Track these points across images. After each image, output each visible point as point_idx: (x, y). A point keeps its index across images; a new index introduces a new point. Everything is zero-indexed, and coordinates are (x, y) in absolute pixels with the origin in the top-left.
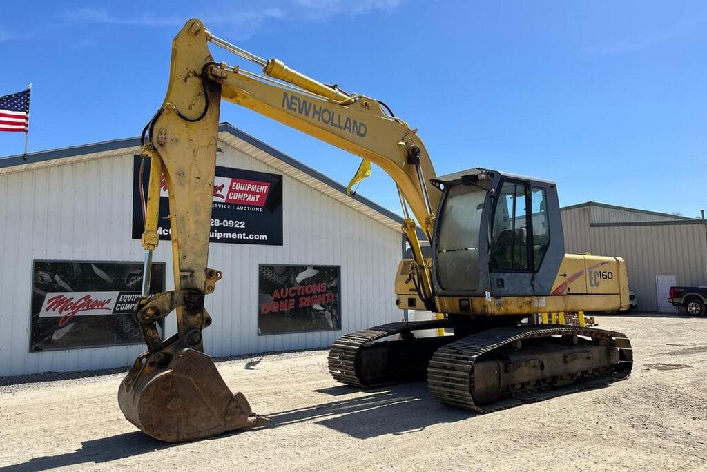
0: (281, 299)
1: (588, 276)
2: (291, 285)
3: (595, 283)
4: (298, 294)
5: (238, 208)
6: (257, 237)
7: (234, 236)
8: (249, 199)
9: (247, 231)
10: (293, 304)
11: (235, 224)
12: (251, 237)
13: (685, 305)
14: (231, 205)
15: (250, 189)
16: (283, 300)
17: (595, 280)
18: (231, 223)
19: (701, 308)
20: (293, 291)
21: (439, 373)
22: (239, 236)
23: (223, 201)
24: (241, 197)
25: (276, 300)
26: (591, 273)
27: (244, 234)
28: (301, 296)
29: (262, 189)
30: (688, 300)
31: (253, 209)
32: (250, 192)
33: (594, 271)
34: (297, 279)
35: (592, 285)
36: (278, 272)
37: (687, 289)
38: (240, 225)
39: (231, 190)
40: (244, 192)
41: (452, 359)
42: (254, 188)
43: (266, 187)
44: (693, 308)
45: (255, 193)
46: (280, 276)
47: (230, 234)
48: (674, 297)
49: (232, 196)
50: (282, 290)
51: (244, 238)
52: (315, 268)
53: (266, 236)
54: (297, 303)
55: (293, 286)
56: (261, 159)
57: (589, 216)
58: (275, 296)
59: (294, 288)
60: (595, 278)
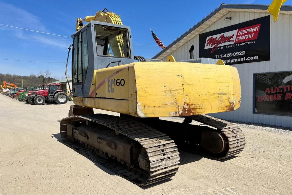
0: (271, 94)
1: (107, 84)
2: (278, 85)
3: (111, 89)
4: (285, 91)
5: (241, 44)
6: (252, 58)
7: (239, 60)
8: (247, 37)
9: (246, 56)
10: (281, 97)
11: (239, 54)
12: (248, 59)
14: (237, 44)
15: (248, 32)
16: (273, 94)
17: (111, 87)
18: (237, 54)
20: (280, 89)
22: (242, 59)
23: (233, 43)
24: (243, 38)
25: (267, 94)
26: (109, 81)
27: (244, 58)
28: (288, 92)
29: (255, 29)
31: (250, 43)
32: (248, 33)
33: (110, 79)
34: (283, 81)
35: (109, 91)
36: (268, 77)
38: (242, 53)
39: (237, 36)
40: (245, 34)
42: (250, 30)
43: (258, 27)
45: (252, 33)
46: (270, 79)
47: (237, 59)
49: (238, 39)
50: (272, 88)
51: (245, 60)
53: (258, 57)
54: (284, 96)
55: (281, 85)
58: (266, 91)
59: (282, 87)
60: (111, 86)
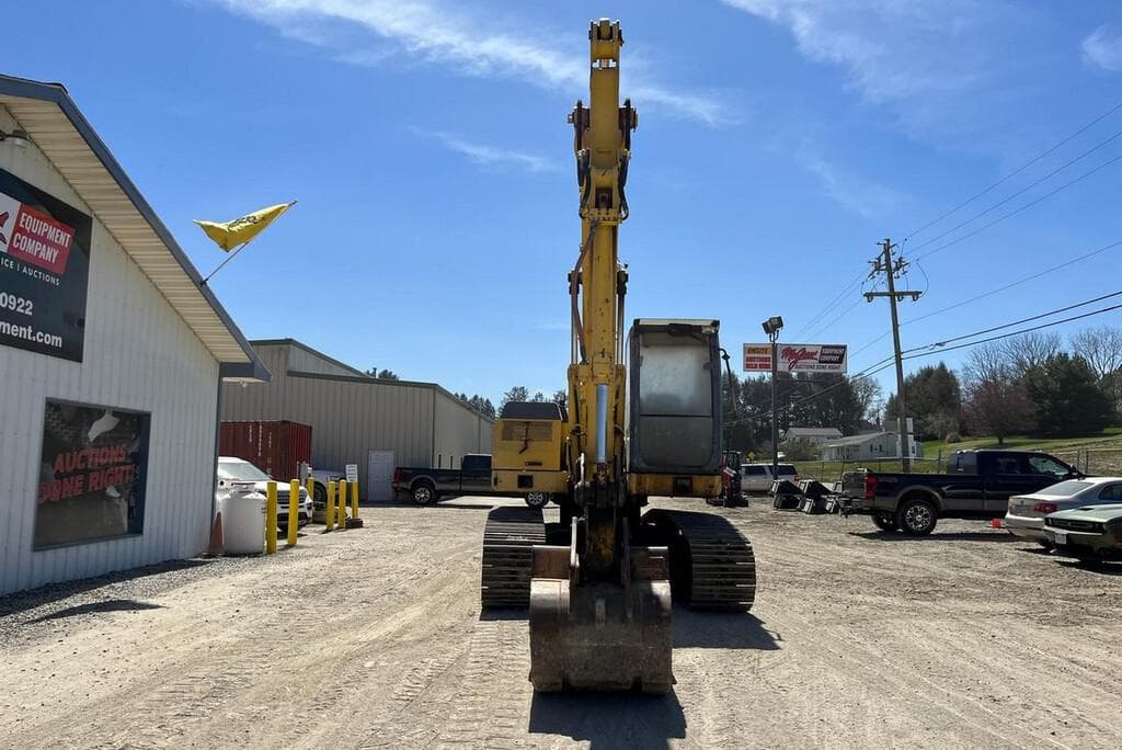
0: (65, 474)
2: (80, 447)
4: (89, 465)
5: (25, 270)
6: (48, 339)
7: (14, 330)
8: (42, 254)
9: (34, 322)
10: (81, 485)
11: (18, 305)
12: (39, 337)
13: (412, 492)
14: (15, 260)
15: (45, 234)
16: (68, 475)
18: (12, 302)
19: (431, 495)
20: (83, 459)
21: (709, 569)
22: (23, 332)
23: (4, 249)
24: (30, 247)
25: (58, 475)
27: (30, 330)
28: (93, 469)
29: (62, 238)
30: (416, 485)
31: (47, 278)
32: (45, 240)
34: (90, 433)
36: (64, 417)
37: (417, 471)
38: (25, 308)
39: (18, 229)
40: (36, 237)
41: (723, 550)
42: (52, 233)
43: (69, 236)
44: (421, 495)
45: (53, 245)
46: (67, 425)
47: (8, 325)
48: (400, 480)
49: (18, 241)
50: (68, 455)
51: (30, 338)
52: (117, 413)
53: (60, 339)
54: (86, 483)
55: (83, 447)
56: (67, 176)
57: (287, 357)
59: (85, 453)
